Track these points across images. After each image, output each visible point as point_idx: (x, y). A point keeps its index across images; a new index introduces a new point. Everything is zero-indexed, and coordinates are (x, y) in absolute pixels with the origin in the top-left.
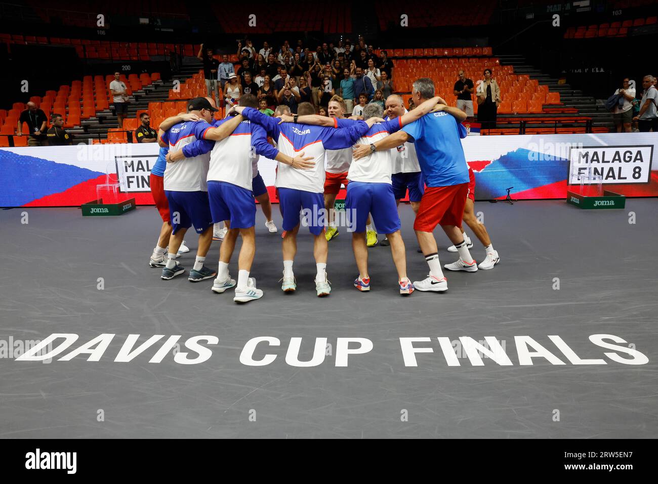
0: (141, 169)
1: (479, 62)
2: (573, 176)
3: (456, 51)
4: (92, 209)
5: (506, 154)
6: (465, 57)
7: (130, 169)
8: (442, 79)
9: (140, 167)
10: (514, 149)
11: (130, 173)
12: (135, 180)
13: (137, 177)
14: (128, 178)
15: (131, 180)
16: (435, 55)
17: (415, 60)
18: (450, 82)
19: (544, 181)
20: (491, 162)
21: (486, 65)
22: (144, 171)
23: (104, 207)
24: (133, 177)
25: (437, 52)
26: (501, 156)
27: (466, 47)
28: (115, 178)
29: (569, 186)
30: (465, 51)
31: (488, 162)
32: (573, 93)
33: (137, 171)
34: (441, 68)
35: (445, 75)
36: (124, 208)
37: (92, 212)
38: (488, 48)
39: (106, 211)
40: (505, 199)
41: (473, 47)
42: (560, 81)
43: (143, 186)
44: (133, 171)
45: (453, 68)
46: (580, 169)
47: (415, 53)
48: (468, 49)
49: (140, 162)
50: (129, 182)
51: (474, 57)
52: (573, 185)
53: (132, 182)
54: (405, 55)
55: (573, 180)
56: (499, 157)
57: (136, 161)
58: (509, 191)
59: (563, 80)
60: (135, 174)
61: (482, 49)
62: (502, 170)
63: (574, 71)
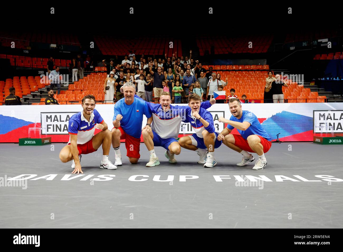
0: (56, 120)
1: (261, 73)
2: (316, 127)
3: (247, 67)
4: (25, 141)
5: (275, 114)
6: (252, 70)
7: (49, 120)
8: (238, 82)
9: (56, 119)
10: (280, 111)
11: (49, 122)
12: (52, 127)
13: (53, 125)
14: (48, 125)
15: (49, 127)
16: (233, 69)
17: (222, 72)
18: (243, 83)
19: (299, 130)
20: (267, 119)
21: (265, 75)
22: (58, 121)
23: (33, 140)
24: (51, 125)
25: (235, 67)
26: (272, 116)
27: (253, 65)
28: (39, 125)
29: (315, 134)
30: (253, 67)
31: (265, 119)
32: (319, 89)
33: (54, 121)
34: (237, 76)
35: (240, 80)
36: (45, 142)
37: (25, 143)
38: (267, 65)
39: (34, 142)
40: (276, 141)
41: (257, 65)
42: (311, 84)
43: (57, 131)
44: (51, 121)
45: (245, 76)
46: (320, 124)
47: (221, 68)
49: (56, 116)
50: (48, 128)
52: (316, 133)
53: (50, 128)
55: (317, 130)
56: (271, 116)
57: (53, 115)
58: (278, 136)
59: (313, 83)
60: (52, 123)
61: (263, 66)
62: (273, 123)
63: (320, 79)
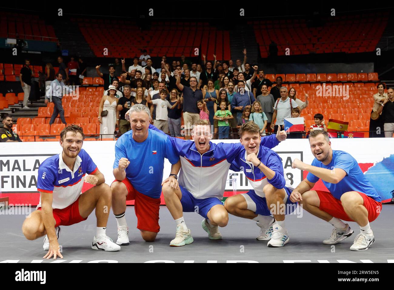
0: (17, 169)
1: (364, 87)
3: (341, 77)
6: (349, 82)
7: (5, 168)
9: (16, 166)
11: (5, 172)
12: (9, 180)
13: (13, 177)
14: (3, 177)
15: (5, 179)
16: (318, 80)
21: (372, 89)
22: (20, 170)
24: (8, 177)
25: (320, 77)
26: (384, 159)
30: (350, 77)
31: (372, 164)
33: (13, 170)
35: (329, 98)
38: (374, 74)
40: (390, 201)
43: (18, 187)
44: (9, 170)
47: (297, 79)
48: (353, 75)
49: (16, 162)
50: (3, 182)
51: (360, 82)
53: (7, 182)
54: (288, 80)
57: (12, 160)
58: (393, 193)
60: (11, 173)
61: (368, 75)
62: (385, 172)
